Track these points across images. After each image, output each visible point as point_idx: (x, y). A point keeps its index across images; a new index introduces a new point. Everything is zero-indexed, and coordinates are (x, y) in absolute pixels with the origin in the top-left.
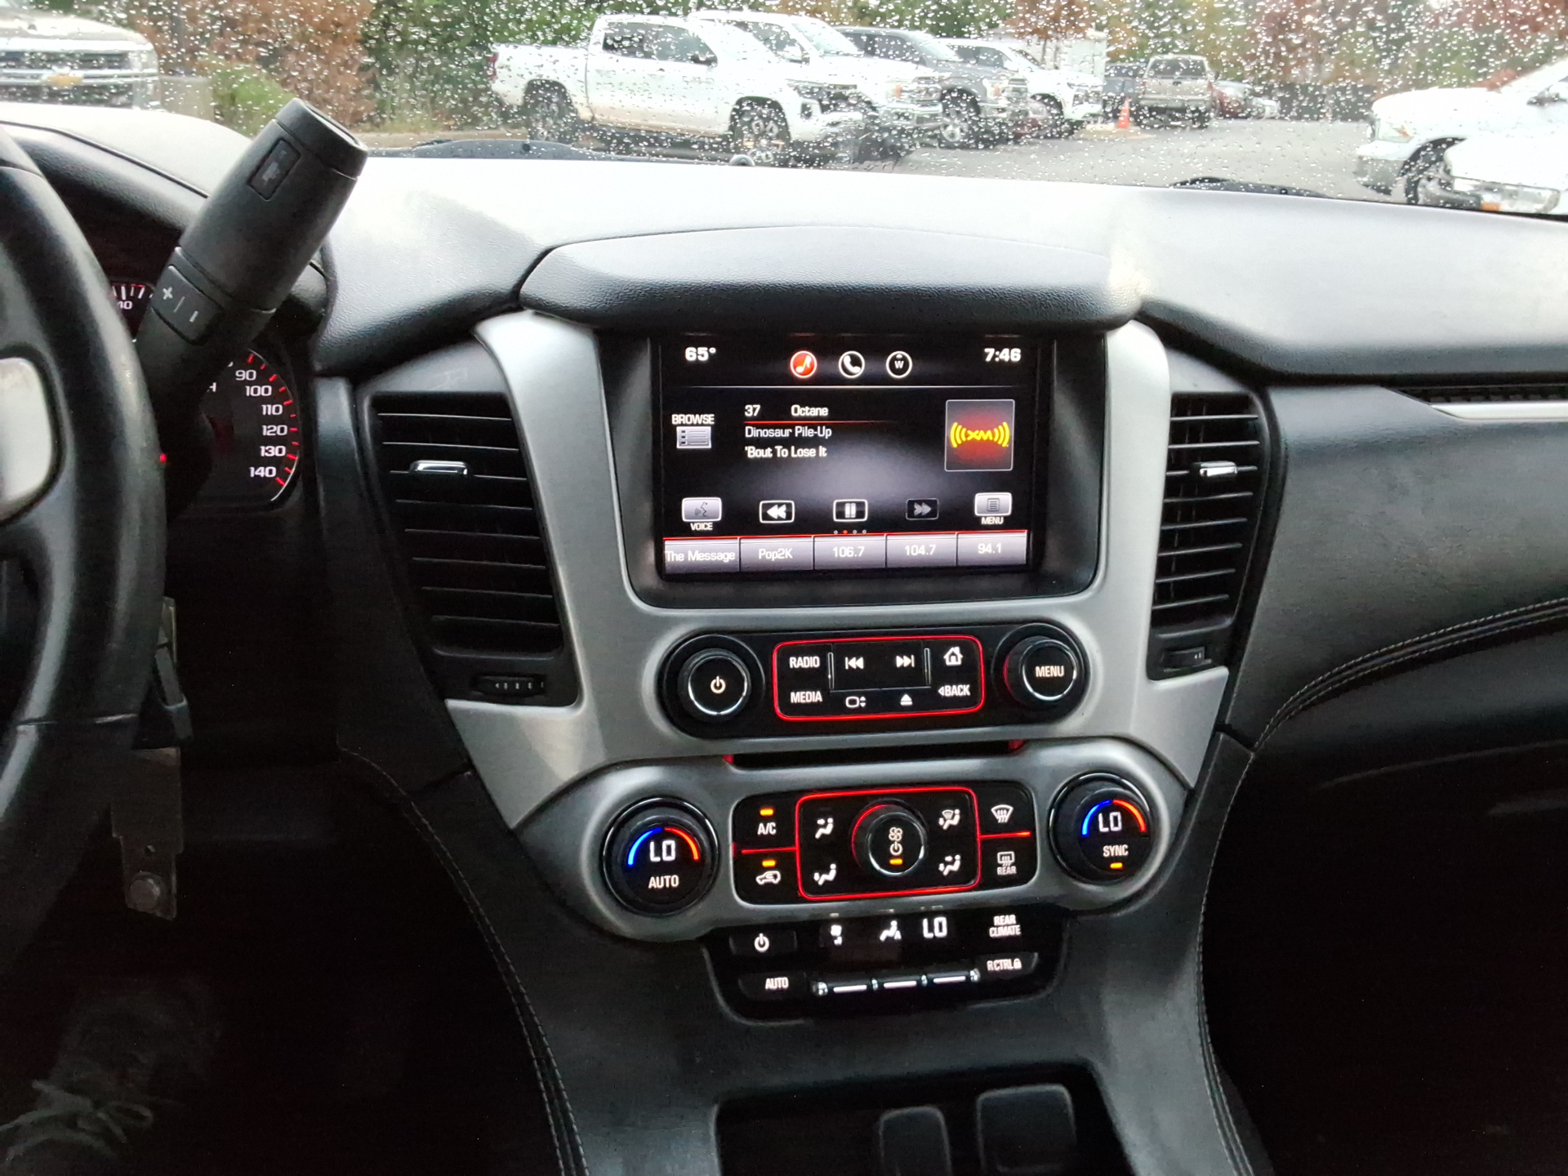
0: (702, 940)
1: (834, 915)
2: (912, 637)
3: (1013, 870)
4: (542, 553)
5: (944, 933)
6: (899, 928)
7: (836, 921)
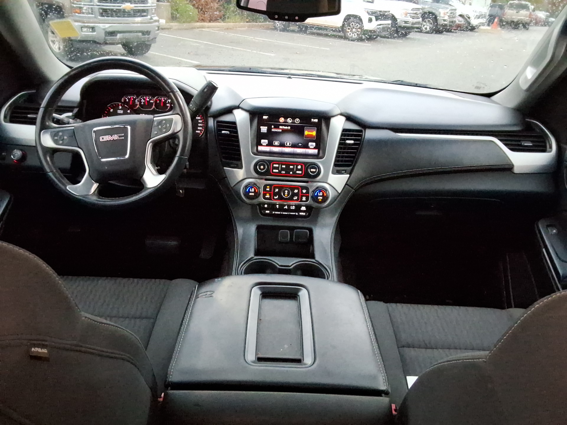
0: (257, 204)
1: (278, 203)
2: (293, 163)
3: (305, 200)
4: (239, 146)
5: (294, 208)
6: (287, 207)
7: (278, 204)
